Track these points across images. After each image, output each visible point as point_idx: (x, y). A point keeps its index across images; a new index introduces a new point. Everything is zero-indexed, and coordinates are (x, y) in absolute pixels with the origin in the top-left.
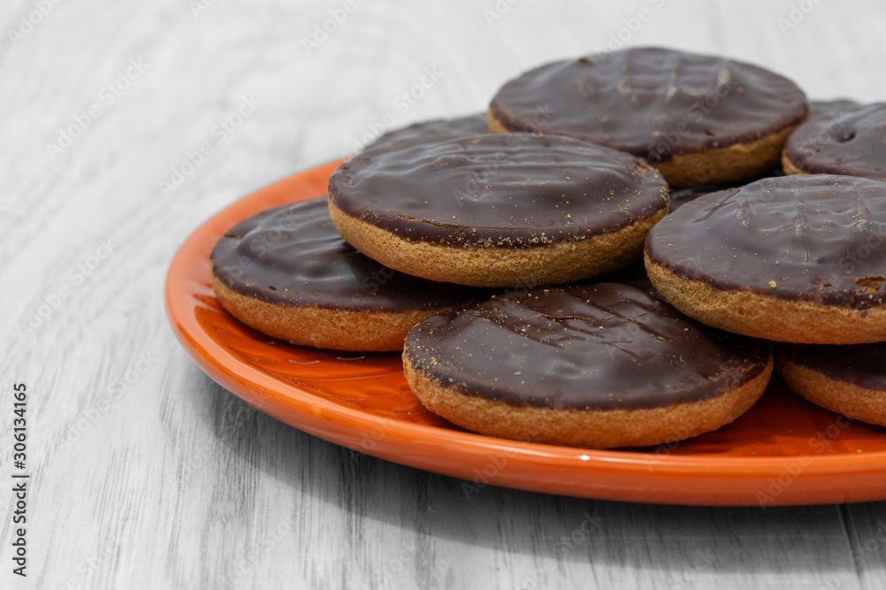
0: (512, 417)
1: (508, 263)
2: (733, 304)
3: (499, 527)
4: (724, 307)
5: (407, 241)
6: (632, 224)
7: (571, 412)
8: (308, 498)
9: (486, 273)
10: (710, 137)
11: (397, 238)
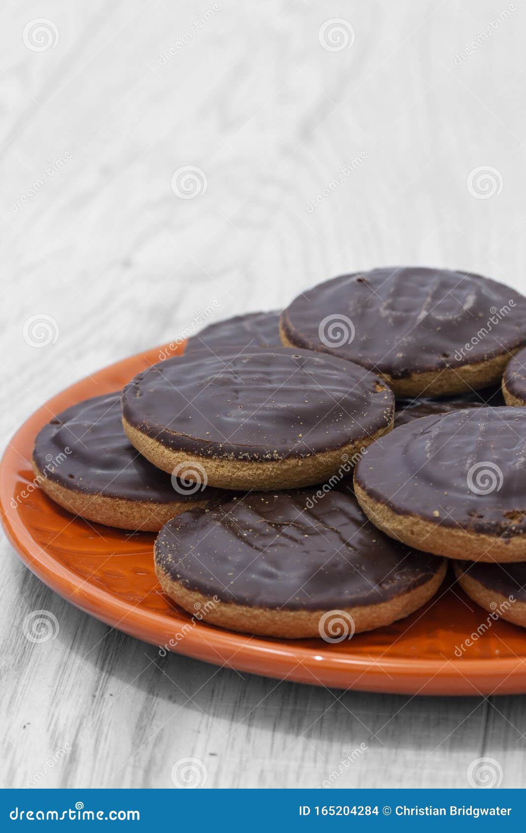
0: (221, 611)
1: (246, 473)
2: (407, 526)
3: (213, 692)
4: (400, 527)
5: (170, 451)
6: (353, 443)
7: (265, 610)
8: (73, 655)
9: (229, 480)
10: (443, 359)
11: (163, 447)
